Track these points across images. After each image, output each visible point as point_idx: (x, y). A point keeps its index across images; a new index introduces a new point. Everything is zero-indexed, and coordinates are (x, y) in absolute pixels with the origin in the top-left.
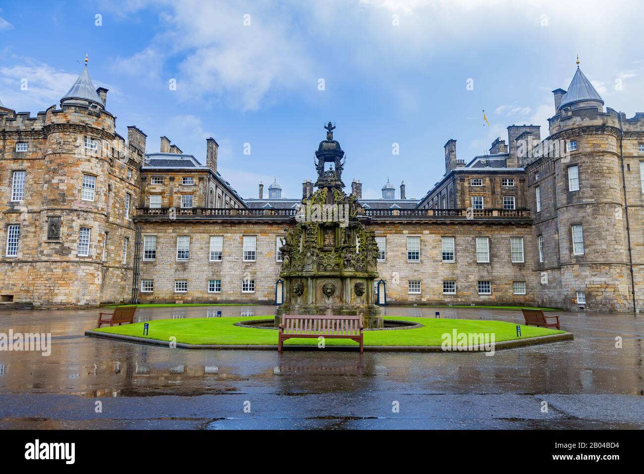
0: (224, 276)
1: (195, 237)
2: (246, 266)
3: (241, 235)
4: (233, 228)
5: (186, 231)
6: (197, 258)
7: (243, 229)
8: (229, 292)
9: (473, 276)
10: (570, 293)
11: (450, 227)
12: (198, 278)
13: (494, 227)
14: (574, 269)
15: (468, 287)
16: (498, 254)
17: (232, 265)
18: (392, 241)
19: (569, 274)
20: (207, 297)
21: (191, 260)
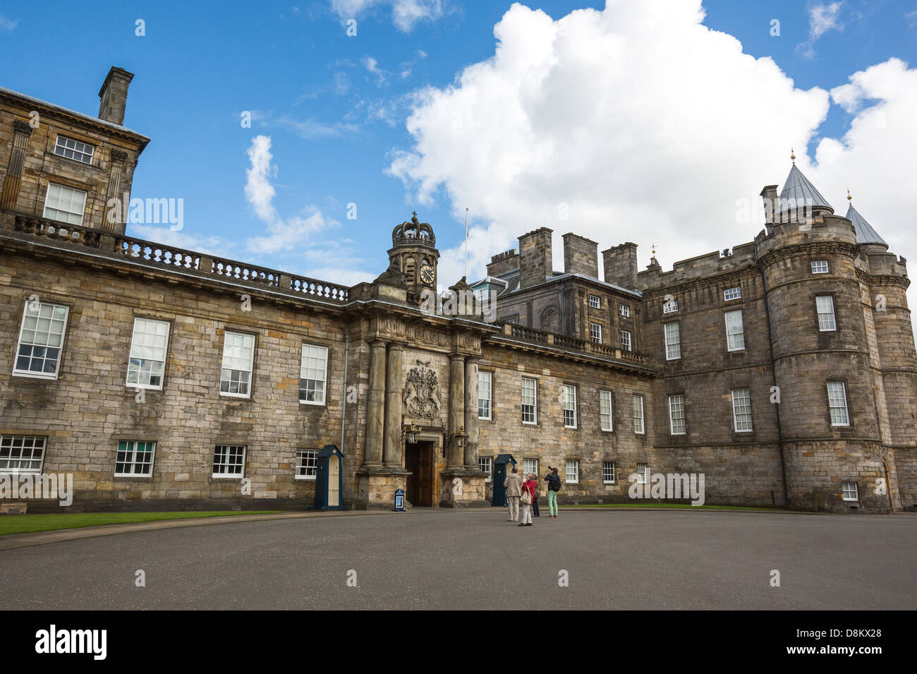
0: (167, 432)
1: (87, 313)
2: (229, 407)
3: (222, 325)
4: (202, 305)
5: (60, 289)
6: (89, 372)
7: (226, 311)
8: (179, 477)
9: (598, 453)
10: (831, 483)
11: (574, 367)
12: (85, 433)
13: (618, 375)
14: (838, 447)
15: (593, 471)
16: (622, 419)
17: (192, 403)
18: (502, 381)
19: (826, 455)
20: (110, 488)
21: (69, 377)
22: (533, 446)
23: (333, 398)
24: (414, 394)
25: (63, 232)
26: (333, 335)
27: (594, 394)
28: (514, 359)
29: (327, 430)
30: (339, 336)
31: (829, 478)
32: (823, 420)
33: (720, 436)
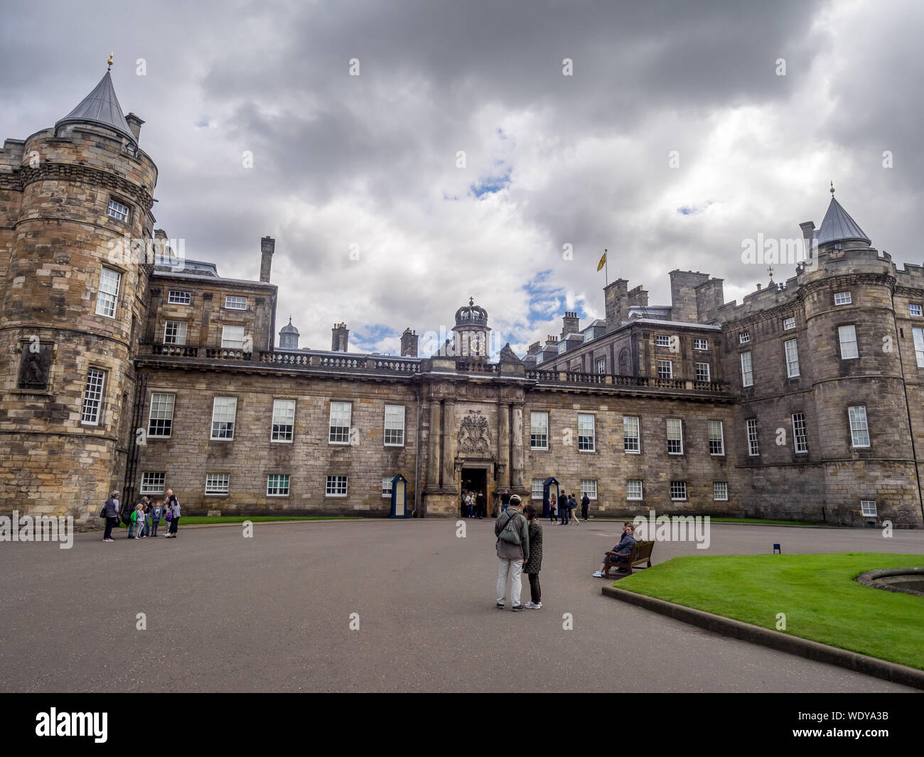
0: (295, 469)
1: (246, 400)
2: (335, 452)
3: (328, 399)
4: (314, 387)
5: (231, 388)
6: (249, 435)
7: (330, 389)
8: (305, 496)
9: (665, 474)
10: (851, 500)
11: (634, 402)
12: (250, 471)
13: (688, 404)
14: (856, 467)
15: (659, 490)
16: (694, 443)
17: (311, 449)
18: (557, 418)
19: (847, 474)
20: (265, 503)
21: (239, 439)
22: (591, 469)
23: (409, 441)
24: (467, 435)
25: (232, 354)
26: (408, 397)
27: (659, 423)
28: (569, 399)
29: (405, 463)
30: (412, 398)
31: (849, 496)
32: (843, 442)
33: (782, 457)
